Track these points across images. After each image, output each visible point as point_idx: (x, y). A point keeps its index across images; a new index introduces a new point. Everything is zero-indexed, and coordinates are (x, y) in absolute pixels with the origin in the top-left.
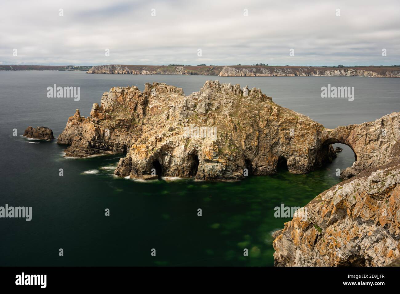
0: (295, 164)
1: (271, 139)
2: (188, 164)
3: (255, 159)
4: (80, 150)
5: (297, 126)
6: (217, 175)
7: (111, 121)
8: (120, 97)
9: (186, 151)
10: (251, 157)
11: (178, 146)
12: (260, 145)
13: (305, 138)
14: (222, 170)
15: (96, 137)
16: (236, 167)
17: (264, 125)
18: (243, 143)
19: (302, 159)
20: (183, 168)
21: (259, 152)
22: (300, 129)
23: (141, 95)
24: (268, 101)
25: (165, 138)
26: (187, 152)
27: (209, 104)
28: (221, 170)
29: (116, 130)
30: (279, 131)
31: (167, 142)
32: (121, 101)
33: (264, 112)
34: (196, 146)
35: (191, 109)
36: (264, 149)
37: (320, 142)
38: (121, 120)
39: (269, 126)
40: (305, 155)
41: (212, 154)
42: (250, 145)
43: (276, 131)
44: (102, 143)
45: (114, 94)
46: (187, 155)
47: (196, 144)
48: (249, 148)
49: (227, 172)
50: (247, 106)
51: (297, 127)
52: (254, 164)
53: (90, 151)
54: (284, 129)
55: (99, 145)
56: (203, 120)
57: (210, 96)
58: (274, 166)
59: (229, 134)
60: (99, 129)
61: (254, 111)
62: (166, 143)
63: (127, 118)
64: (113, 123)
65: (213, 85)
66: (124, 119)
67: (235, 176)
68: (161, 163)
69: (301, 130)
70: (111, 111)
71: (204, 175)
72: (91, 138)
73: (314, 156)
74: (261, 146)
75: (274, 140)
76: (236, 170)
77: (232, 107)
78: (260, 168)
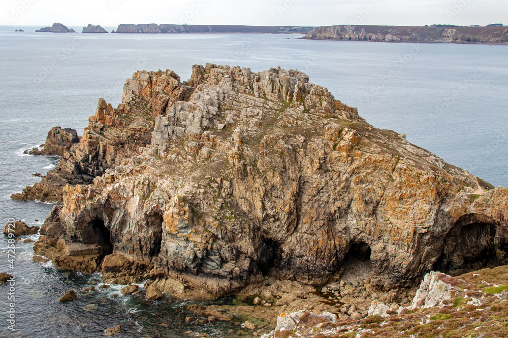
0: (386, 260)
1: (331, 200)
2: (148, 233)
3: (289, 240)
4: (60, 176)
5: (394, 178)
6: (186, 266)
7: (121, 130)
8: (146, 88)
9: (143, 208)
10: (279, 235)
11: (133, 196)
12: (303, 211)
13: (408, 206)
14: (196, 257)
15: (90, 156)
16: (232, 253)
17: (315, 169)
18: (258, 205)
19: (401, 251)
20: (140, 240)
21: (300, 226)
22: (398, 186)
23: (176, 87)
24: (345, 116)
25: (120, 177)
26: (145, 210)
27: (213, 115)
28: (191, 257)
29: (126, 146)
30: (353, 185)
31: (115, 187)
32: (147, 95)
33: (320, 140)
34: (161, 201)
35: (182, 123)
36: (309, 221)
37: (449, 218)
38: (135, 129)
39: (329, 171)
40: (406, 243)
41: (178, 223)
42: (274, 210)
43: (344, 183)
44: (100, 168)
45: (138, 82)
46: (143, 217)
47: (161, 197)
48: (274, 216)
49: (209, 263)
50: (290, 125)
51: (393, 181)
52: (286, 249)
53: (75, 180)
54: (361, 182)
55: (93, 171)
56: (191, 149)
57: (224, 99)
58: (330, 260)
59: (226, 184)
60: (98, 143)
61: (297, 136)
62: (113, 189)
63: (145, 126)
64: (124, 134)
65: (239, 77)
66: (141, 129)
67: (225, 274)
68: (106, 224)
69: (400, 188)
70: (127, 112)
71: (167, 261)
72: (81, 158)
73: (431, 248)
74: (305, 214)
75: (338, 204)
76: (233, 260)
77: (259, 125)
78: (298, 261)
